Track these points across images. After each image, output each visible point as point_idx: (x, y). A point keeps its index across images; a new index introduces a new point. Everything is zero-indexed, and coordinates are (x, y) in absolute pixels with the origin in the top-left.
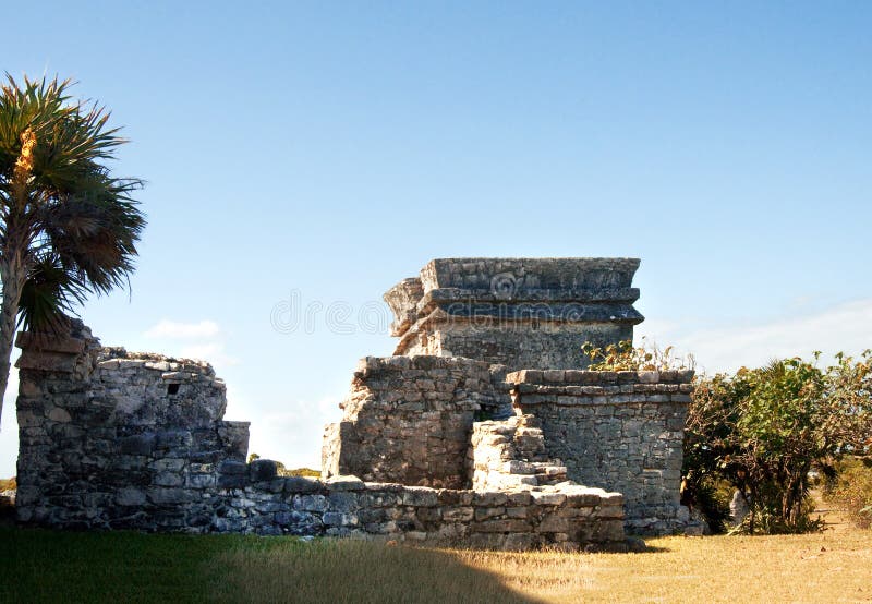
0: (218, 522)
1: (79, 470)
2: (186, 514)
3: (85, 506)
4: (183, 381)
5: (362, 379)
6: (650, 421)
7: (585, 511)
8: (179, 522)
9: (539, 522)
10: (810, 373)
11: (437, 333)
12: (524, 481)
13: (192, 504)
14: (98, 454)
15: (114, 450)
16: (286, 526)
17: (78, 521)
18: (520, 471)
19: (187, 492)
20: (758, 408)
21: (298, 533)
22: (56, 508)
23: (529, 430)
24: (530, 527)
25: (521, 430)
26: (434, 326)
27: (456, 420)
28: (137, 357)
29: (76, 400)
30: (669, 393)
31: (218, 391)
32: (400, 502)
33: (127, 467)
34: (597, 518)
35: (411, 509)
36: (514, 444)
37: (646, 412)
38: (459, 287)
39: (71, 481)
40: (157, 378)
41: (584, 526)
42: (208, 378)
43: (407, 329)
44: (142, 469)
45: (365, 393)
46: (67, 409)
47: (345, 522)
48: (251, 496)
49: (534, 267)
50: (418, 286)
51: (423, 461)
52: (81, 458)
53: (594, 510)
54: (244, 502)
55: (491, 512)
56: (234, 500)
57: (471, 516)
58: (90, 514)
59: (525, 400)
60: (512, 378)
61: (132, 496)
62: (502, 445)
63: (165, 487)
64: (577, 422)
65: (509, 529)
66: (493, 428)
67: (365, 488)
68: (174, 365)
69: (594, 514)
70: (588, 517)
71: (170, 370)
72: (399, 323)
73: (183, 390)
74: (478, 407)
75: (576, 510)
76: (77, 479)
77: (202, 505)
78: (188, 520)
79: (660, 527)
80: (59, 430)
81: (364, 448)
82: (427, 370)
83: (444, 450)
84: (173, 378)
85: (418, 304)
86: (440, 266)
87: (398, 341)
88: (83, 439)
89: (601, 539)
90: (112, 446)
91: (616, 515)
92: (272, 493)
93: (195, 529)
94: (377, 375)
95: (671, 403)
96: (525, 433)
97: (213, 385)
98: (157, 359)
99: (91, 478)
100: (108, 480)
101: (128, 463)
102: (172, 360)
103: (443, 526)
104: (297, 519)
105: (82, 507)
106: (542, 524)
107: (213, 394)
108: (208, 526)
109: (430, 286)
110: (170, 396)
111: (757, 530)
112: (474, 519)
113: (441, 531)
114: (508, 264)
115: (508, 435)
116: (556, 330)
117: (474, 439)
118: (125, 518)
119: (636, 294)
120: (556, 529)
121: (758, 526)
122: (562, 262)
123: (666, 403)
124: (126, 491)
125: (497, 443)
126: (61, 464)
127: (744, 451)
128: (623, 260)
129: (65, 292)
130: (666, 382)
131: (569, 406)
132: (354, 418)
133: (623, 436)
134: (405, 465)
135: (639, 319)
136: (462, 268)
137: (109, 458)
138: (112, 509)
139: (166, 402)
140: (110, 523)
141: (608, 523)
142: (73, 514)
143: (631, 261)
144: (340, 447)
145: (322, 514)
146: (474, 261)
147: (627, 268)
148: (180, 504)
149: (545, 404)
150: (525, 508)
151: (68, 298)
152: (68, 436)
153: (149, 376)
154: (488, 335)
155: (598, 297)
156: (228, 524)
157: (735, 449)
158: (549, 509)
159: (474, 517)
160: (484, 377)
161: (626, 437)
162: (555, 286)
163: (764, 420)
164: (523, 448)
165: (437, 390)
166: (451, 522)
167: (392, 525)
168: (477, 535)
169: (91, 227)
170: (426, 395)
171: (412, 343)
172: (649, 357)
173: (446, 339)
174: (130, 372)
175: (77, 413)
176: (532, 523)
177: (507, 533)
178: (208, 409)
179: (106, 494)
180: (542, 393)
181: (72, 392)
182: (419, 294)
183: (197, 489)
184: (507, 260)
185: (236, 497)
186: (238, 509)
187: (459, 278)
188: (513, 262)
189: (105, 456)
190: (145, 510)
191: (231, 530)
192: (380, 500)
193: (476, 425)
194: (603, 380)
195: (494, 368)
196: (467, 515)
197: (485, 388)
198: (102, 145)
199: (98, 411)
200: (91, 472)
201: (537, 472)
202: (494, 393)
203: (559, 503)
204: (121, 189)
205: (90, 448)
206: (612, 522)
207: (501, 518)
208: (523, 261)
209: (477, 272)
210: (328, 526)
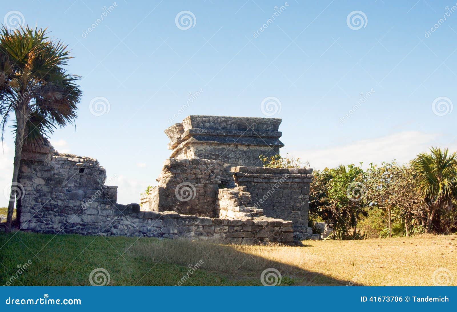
0: (114, 231)
1: (49, 207)
2: (99, 227)
3: (52, 222)
4: (86, 167)
5: (168, 168)
6: (295, 190)
7: (277, 229)
8: (96, 231)
9: (257, 233)
10: (358, 172)
11: (192, 149)
12: (246, 215)
13: (102, 223)
14: (59, 199)
15: (65, 198)
16: (145, 233)
17: (49, 229)
18: (243, 211)
19: (100, 217)
20: (337, 185)
21: (150, 236)
22: (39, 223)
23: (244, 193)
24: (253, 235)
25: (241, 193)
26: (190, 145)
27: (211, 188)
28: (64, 155)
29: (47, 175)
30: (302, 178)
31: (102, 172)
32: (196, 223)
33: (71, 205)
34: (282, 232)
35: (201, 227)
36: (239, 199)
37: (293, 186)
38: (202, 128)
39: (46, 211)
40: (74, 165)
41: (276, 235)
42: (97, 166)
43: (176, 146)
44: (79, 207)
45: (169, 175)
46: (43, 179)
47: (172, 232)
48: (129, 220)
49: (235, 120)
50: (181, 127)
51: (196, 205)
52: (50, 201)
53: (280, 228)
54: (126, 222)
55: (236, 228)
56: (121, 221)
57: (227, 230)
58: (55, 227)
59: (240, 180)
60: (233, 170)
61: (74, 219)
62: (234, 199)
63: (89, 215)
64: (263, 190)
65: (244, 236)
66: (229, 192)
67: (180, 217)
68: (82, 160)
69: (280, 230)
70: (278, 231)
71: (80, 162)
72: (173, 144)
73: (86, 171)
74: (220, 182)
75: (273, 228)
76: (49, 211)
77: (107, 223)
78: (100, 230)
79: (300, 236)
80: (39, 188)
81: (169, 199)
82: (197, 165)
83: (206, 201)
84: (81, 165)
85: (182, 136)
86: (193, 119)
87: (173, 151)
88: (51, 192)
89: (284, 241)
90: (64, 196)
91: (290, 230)
92: (138, 218)
93: (104, 234)
94: (175, 167)
95: (303, 182)
96: (243, 194)
97: (100, 169)
98: (73, 157)
99: (55, 210)
100: (63, 211)
101: (72, 204)
102: (80, 157)
103: (215, 234)
104: (150, 230)
105: (51, 223)
106: (258, 234)
107: (100, 173)
108: (110, 233)
109: (188, 127)
110: (80, 174)
111: (336, 238)
112: (229, 231)
113: (214, 236)
114: (223, 119)
115: (236, 195)
116: (245, 149)
117: (219, 196)
118: (71, 228)
119: (280, 134)
120: (264, 236)
121: (337, 237)
122: (247, 119)
123: (301, 183)
124: (72, 216)
125: (231, 198)
126: (41, 203)
127: (330, 204)
128: (274, 119)
129: (44, 126)
130: (301, 173)
131: (259, 183)
132: (165, 186)
133: (283, 197)
134: (188, 207)
135: (282, 145)
136: (203, 120)
137: (64, 201)
138: (65, 224)
139: (78, 176)
140: (64, 231)
141: (286, 234)
142: (47, 226)
143: (278, 120)
144: (158, 198)
145: (161, 228)
146: (208, 117)
147: (276, 123)
148: (97, 223)
149: (248, 182)
150: (251, 227)
151: (44, 129)
152: (44, 191)
153: (70, 164)
154: (215, 150)
155: (264, 135)
156: (119, 232)
157: (326, 203)
158: (261, 228)
159: (229, 230)
160: (222, 169)
161: (284, 197)
162: (244, 129)
163: (340, 191)
164: (243, 201)
165: (202, 174)
166: (218, 233)
167: (193, 234)
168: (230, 238)
169: (59, 96)
170: (197, 176)
171: (179, 152)
172: (289, 162)
173: (196, 151)
174: (61, 162)
175: (48, 180)
176: (254, 234)
177: (243, 238)
178: (98, 180)
179: (62, 218)
180: (247, 177)
181: (45, 171)
182: (182, 131)
183: (104, 216)
184: (223, 117)
185: (122, 220)
186: (123, 225)
187: (201, 124)
188: (225, 118)
189: (61, 200)
190: (81, 225)
191: (120, 235)
192: (187, 222)
193: (220, 190)
194: (273, 172)
195: (226, 165)
196: (226, 229)
197: (223, 174)
198: (62, 59)
199: (58, 180)
200: (55, 207)
201: (250, 211)
202: (226, 176)
203: (265, 225)
204: (71, 80)
205: (54, 196)
206: (288, 234)
207: (240, 231)
208: (230, 118)
209: (209, 122)
210: (164, 234)
